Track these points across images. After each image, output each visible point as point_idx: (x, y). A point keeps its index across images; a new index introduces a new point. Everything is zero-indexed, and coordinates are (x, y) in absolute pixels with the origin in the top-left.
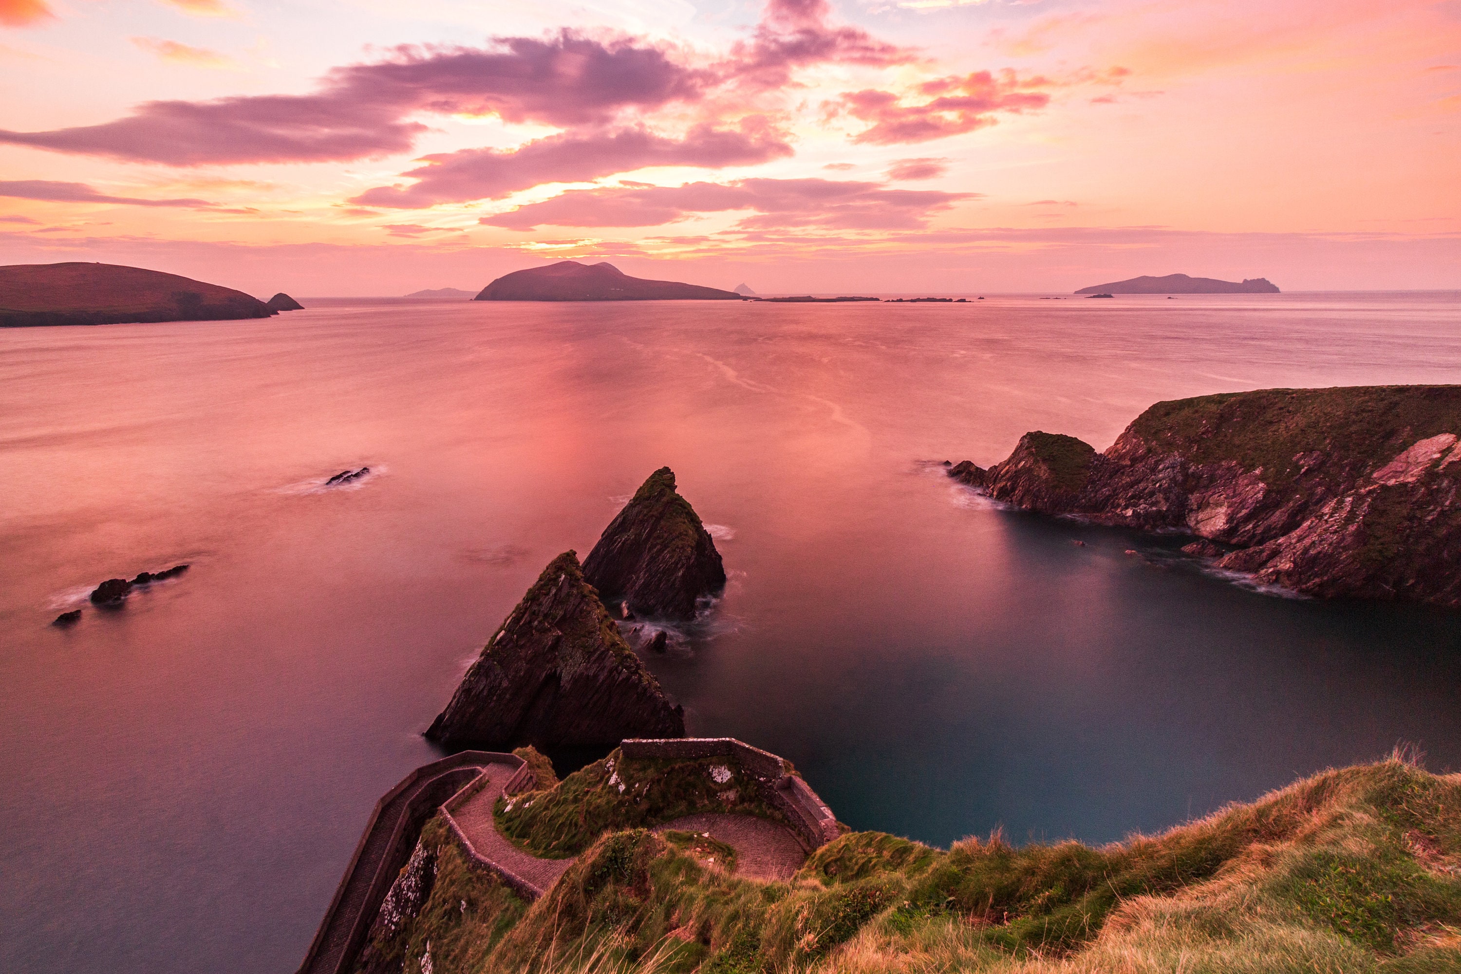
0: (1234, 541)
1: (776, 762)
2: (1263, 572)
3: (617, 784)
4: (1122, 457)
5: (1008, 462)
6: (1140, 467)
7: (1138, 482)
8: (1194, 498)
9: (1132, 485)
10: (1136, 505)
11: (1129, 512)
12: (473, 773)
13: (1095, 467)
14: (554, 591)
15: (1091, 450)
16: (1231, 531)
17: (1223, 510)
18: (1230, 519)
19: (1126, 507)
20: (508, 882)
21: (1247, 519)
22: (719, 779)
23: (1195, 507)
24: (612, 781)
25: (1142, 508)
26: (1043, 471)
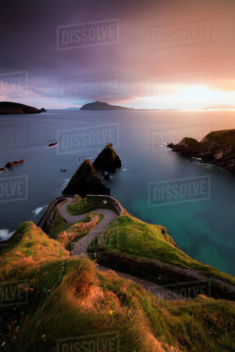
0: (223, 160)
1: (114, 200)
2: (227, 166)
3: (86, 203)
4: (203, 143)
5: (180, 143)
6: (206, 145)
7: (206, 148)
8: (216, 151)
9: (204, 148)
10: (204, 152)
11: (203, 154)
12: (66, 199)
13: (197, 145)
14: (85, 166)
15: (197, 141)
16: (223, 158)
17: (222, 154)
18: (223, 156)
19: (202, 153)
20: (64, 219)
21: (226, 156)
22: (105, 203)
23: (216, 153)
24: (85, 202)
25: (206, 153)
26: (186, 145)
